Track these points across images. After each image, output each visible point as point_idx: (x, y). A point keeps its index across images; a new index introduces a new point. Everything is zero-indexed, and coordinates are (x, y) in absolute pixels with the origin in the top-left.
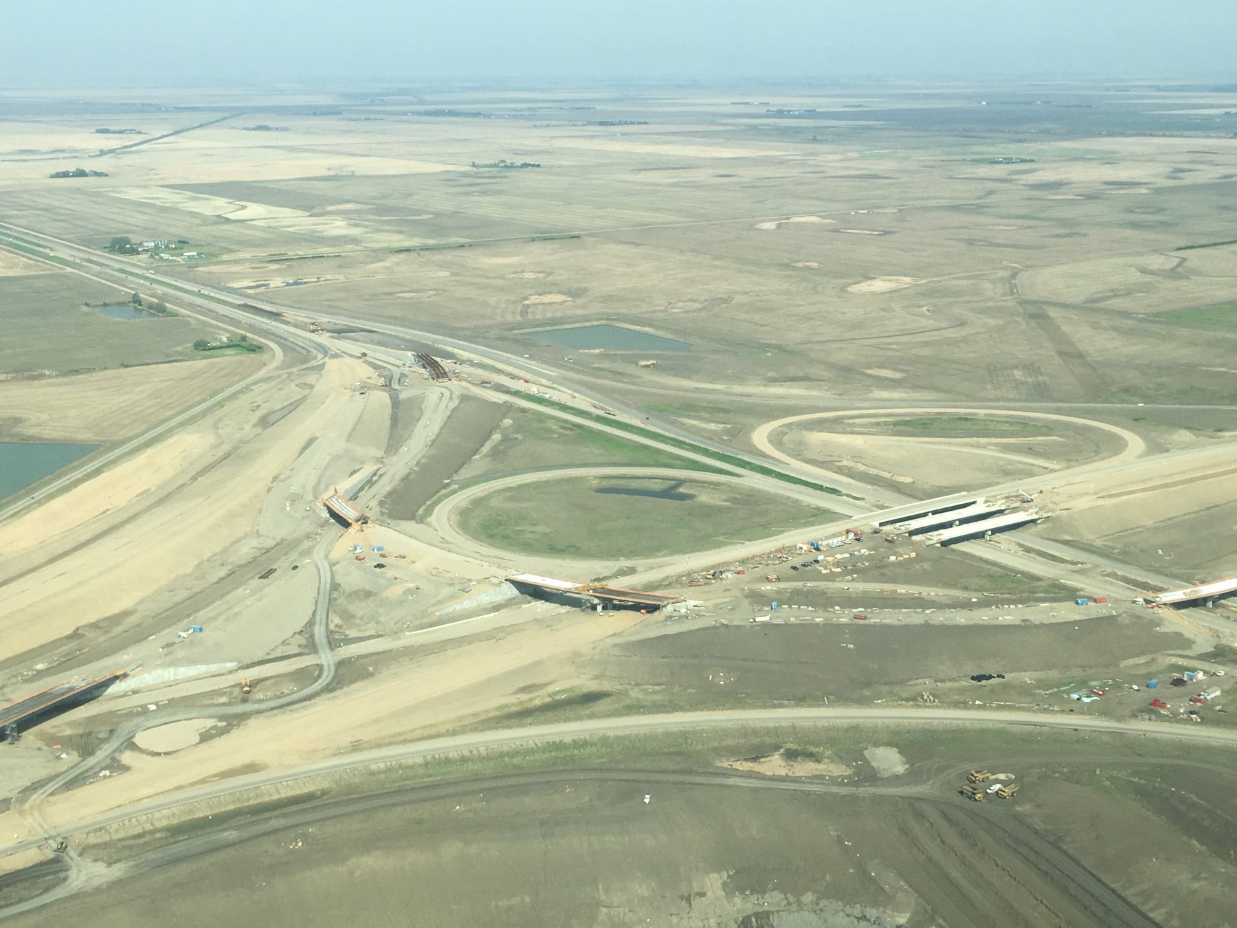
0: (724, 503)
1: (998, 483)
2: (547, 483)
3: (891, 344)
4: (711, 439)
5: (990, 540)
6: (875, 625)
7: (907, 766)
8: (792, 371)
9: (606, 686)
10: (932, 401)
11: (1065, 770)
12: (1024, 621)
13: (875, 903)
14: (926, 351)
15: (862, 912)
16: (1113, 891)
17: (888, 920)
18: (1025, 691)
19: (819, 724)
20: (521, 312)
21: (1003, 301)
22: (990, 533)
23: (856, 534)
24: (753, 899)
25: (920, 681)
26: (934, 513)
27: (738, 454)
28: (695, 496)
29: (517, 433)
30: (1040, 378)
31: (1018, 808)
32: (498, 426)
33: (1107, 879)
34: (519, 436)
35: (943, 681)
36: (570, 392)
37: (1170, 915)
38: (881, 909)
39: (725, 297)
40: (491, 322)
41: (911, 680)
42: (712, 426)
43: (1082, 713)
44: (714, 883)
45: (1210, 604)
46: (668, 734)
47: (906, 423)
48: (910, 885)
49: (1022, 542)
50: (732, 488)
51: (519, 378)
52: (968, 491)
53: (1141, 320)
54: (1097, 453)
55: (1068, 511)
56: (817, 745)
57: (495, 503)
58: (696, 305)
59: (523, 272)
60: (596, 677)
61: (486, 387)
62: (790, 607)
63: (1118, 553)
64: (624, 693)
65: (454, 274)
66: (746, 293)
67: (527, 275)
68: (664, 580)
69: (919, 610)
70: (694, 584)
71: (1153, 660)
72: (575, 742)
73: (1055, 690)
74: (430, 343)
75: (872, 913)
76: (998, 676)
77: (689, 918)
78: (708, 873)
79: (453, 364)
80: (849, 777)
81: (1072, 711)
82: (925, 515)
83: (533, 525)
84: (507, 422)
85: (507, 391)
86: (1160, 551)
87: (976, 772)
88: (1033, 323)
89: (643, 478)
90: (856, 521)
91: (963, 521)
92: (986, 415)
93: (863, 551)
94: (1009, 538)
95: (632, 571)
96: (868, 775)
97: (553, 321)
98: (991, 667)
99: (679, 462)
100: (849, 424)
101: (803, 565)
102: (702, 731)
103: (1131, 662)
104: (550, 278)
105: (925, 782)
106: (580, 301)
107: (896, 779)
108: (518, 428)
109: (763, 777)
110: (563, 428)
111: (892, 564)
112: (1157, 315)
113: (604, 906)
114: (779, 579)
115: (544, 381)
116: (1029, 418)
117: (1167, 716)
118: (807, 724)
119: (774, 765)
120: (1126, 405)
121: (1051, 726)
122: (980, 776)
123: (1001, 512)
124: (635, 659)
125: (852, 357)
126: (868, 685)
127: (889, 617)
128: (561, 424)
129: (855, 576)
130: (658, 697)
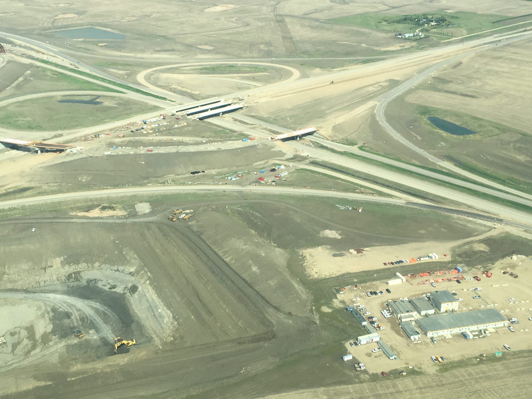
0: (114, 105)
1: (233, 93)
2: (38, 99)
3: (213, 34)
4: (119, 78)
5: (222, 117)
6: (155, 154)
7: (151, 210)
8: (167, 47)
9: (33, 184)
10: (221, 59)
11: (214, 207)
12: (218, 149)
13: (123, 264)
14: (228, 37)
15: (117, 268)
16: (214, 252)
17: (127, 270)
18: (212, 177)
19: (120, 195)
20: (52, 22)
21: (269, 15)
22: (221, 114)
23: (164, 116)
24: (74, 267)
25: (169, 175)
26: (201, 106)
27: (128, 84)
28: (102, 102)
29: (31, 77)
30: (271, 48)
31: (190, 223)
32: (23, 74)
33: (213, 247)
34: (32, 79)
35: (179, 175)
36: (62, 58)
37: (232, 259)
38: (125, 266)
39: (149, 14)
40: (37, 27)
41: (166, 175)
42: (121, 72)
43: (230, 184)
44: (57, 261)
45: (298, 139)
46: (52, 203)
47: (206, 69)
48: (138, 256)
49: (234, 117)
50: (120, 98)
51: (40, 52)
52: (218, 97)
53: (323, 22)
54: (280, 79)
55: (257, 103)
56: (115, 204)
57: (10, 108)
58: (134, 18)
59: (59, 3)
60: (29, 181)
61: (23, 57)
62: (122, 148)
63: (272, 120)
64: (40, 187)
65: (26, 5)
66: (159, 12)
67: (60, 5)
68: (74, 139)
69: (176, 147)
70: (86, 140)
71: (267, 162)
72: (9, 208)
73: (223, 176)
74: (3, 37)
75: (121, 268)
76: (202, 172)
77: (44, 276)
78: (55, 258)
79: (11, 47)
80: (125, 216)
81: (226, 184)
82: (198, 107)
83: (24, 117)
84: (28, 72)
85: (33, 58)
86: (288, 118)
87: (176, 210)
88: (277, 24)
89: (82, 95)
90: (166, 110)
91: (212, 109)
92: (241, 64)
93: (164, 123)
94: (230, 115)
95: (61, 135)
96: (134, 214)
97: (66, 26)
98: (199, 168)
99: (101, 88)
100: (182, 70)
101: (136, 130)
102: (68, 201)
103: (258, 163)
104: (72, 6)
105: (156, 215)
106: (81, 17)
107: (145, 215)
108: (32, 75)
109: (88, 218)
110: (54, 74)
111: (176, 128)
112: (329, 20)
113: (7, 275)
114: (124, 136)
115: (52, 54)
116: (259, 65)
117: (263, 183)
118: (113, 196)
119: (95, 213)
120: (300, 59)
121: (215, 190)
122: (178, 212)
123: (230, 105)
124: (48, 172)
125: (194, 41)
126: (147, 178)
127: (162, 150)
128: (53, 73)
129: (157, 134)
130: (55, 188)
